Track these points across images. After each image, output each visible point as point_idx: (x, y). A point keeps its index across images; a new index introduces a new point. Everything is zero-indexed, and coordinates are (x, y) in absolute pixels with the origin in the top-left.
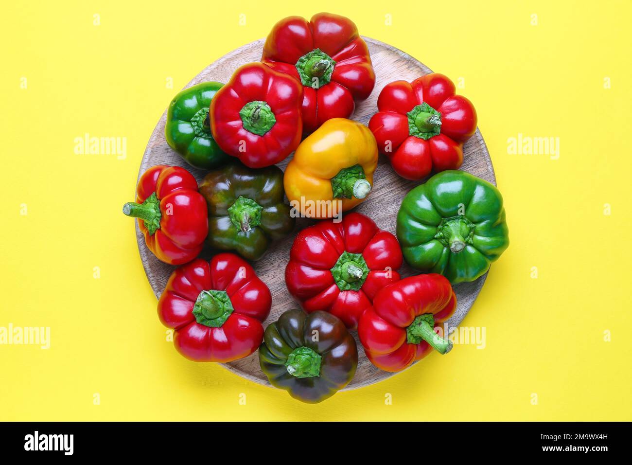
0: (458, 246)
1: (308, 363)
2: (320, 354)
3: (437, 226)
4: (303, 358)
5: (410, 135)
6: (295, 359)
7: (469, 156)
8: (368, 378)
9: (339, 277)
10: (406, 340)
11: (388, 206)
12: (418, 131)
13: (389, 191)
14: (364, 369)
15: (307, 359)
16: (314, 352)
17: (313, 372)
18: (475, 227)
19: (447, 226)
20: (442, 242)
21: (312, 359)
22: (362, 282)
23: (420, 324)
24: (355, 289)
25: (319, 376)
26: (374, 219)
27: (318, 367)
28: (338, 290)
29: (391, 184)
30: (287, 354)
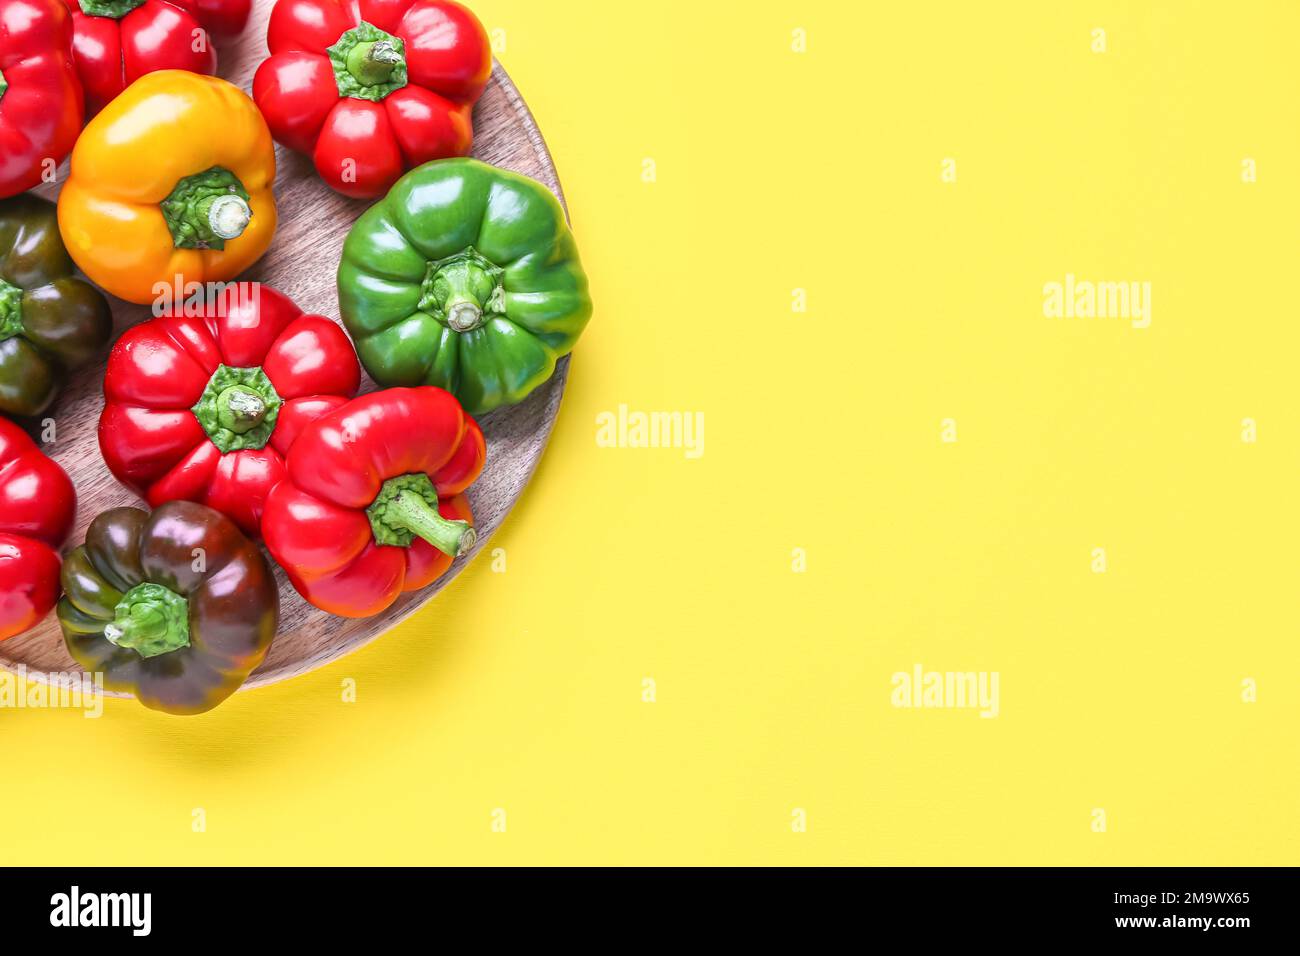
0: (463, 313)
1: (158, 618)
2: (183, 595)
3: (419, 282)
4: (147, 608)
5: (341, 95)
6: (130, 613)
7: (494, 138)
8: (325, 646)
9: (214, 423)
10: (373, 538)
11: (327, 268)
12: (356, 85)
13: (327, 235)
14: (314, 627)
15: (156, 610)
16: (169, 592)
17: (175, 636)
18: (502, 273)
19: (440, 277)
20: (437, 316)
21: (168, 608)
22: (268, 429)
23: (397, 497)
24: (255, 446)
25: (189, 645)
26: (300, 299)
27: (183, 624)
28: (217, 454)
29: (329, 218)
30: (110, 607)
